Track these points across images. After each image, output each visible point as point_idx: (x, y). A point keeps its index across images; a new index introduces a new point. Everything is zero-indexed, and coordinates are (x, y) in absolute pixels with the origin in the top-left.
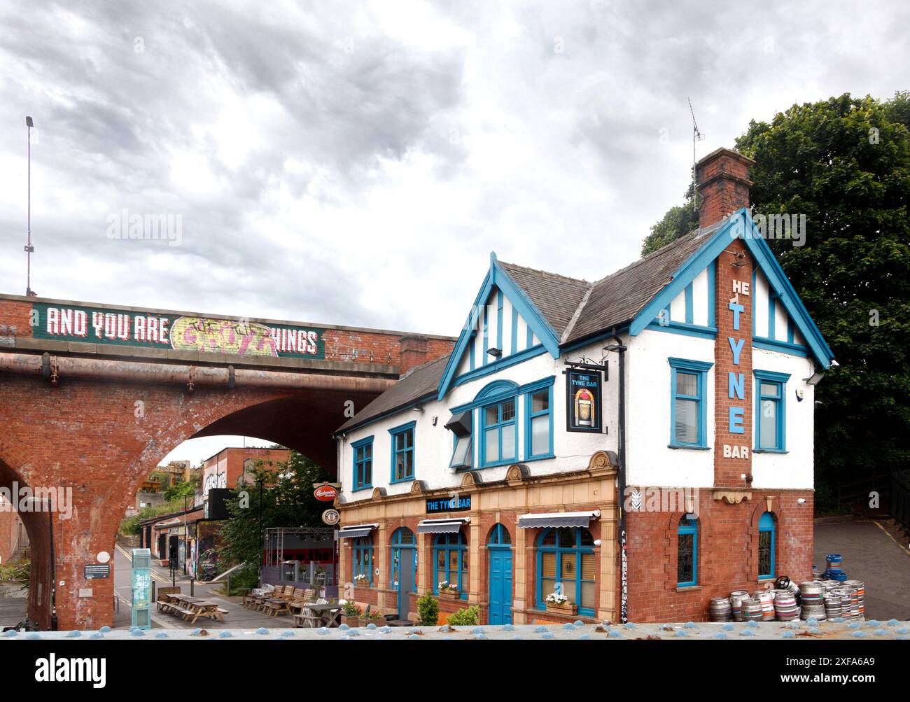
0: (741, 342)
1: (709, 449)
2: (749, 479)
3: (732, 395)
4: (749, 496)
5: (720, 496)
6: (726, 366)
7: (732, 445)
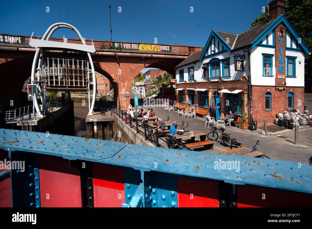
0: (283, 49)
1: (273, 76)
2: (285, 84)
3: (280, 62)
4: (285, 88)
5: (277, 88)
6: (278, 55)
7: (280, 75)
